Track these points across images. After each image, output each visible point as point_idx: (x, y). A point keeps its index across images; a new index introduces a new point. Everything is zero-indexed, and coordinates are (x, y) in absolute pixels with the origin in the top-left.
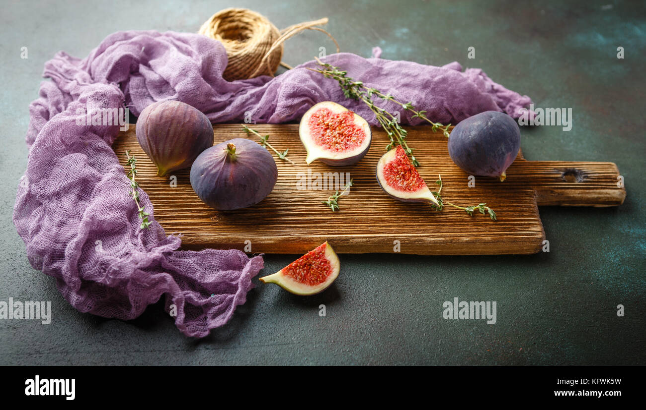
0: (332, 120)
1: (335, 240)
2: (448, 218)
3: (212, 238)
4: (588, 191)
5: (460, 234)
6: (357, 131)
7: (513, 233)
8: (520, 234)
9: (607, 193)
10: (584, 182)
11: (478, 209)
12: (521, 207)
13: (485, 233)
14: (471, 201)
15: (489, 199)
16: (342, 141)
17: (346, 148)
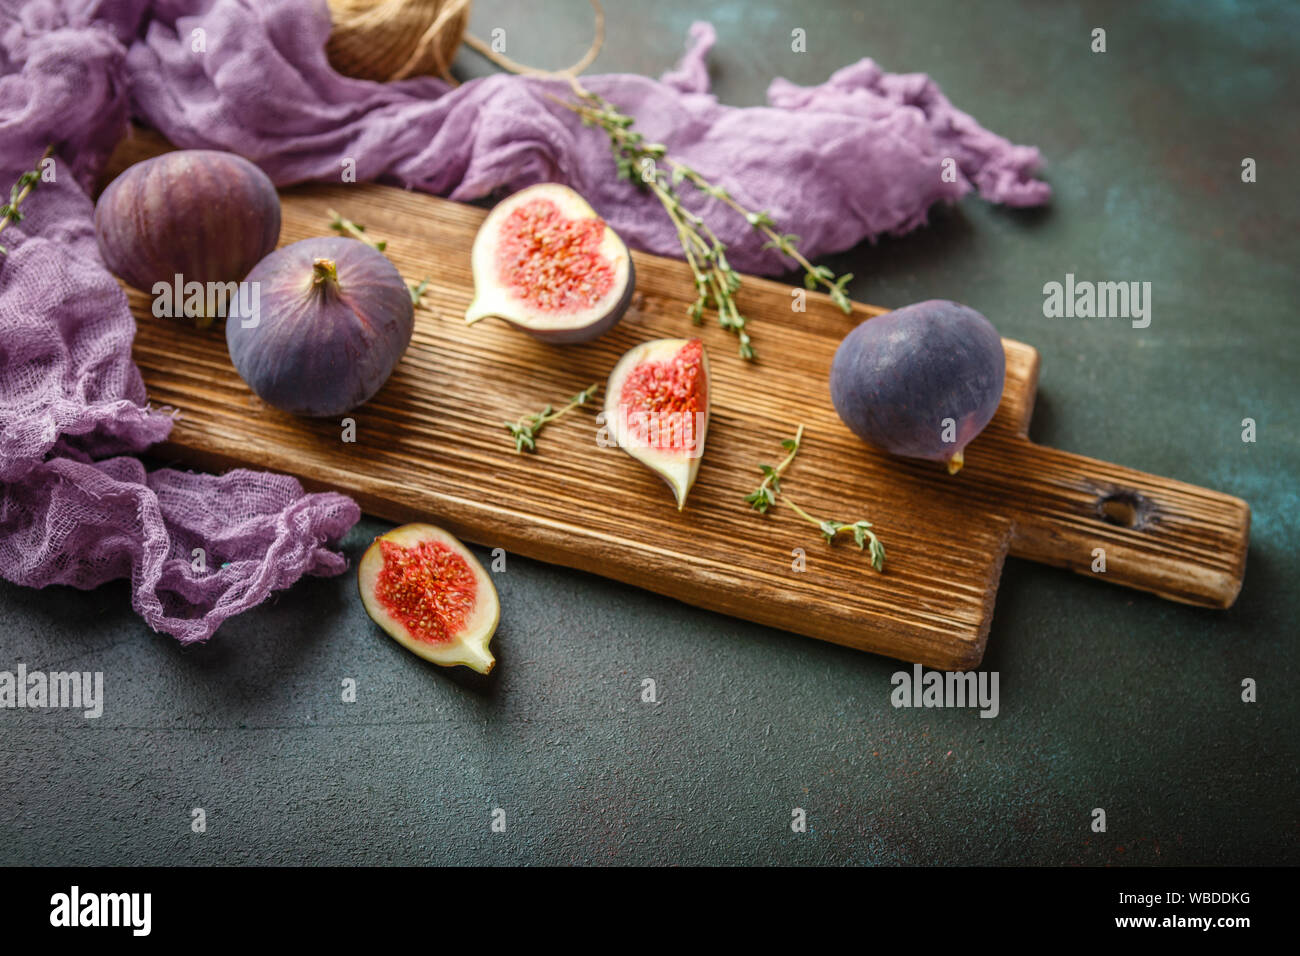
0: (553, 232)
1: (496, 520)
2: (773, 536)
3: (233, 445)
4: (1142, 556)
5: (781, 580)
6: (600, 269)
7: (907, 611)
8: (923, 619)
9: (1189, 574)
10: (1145, 531)
11: (852, 531)
12: (961, 554)
13: (842, 594)
14: (844, 509)
15: (891, 515)
16: (558, 286)
17: (561, 305)
